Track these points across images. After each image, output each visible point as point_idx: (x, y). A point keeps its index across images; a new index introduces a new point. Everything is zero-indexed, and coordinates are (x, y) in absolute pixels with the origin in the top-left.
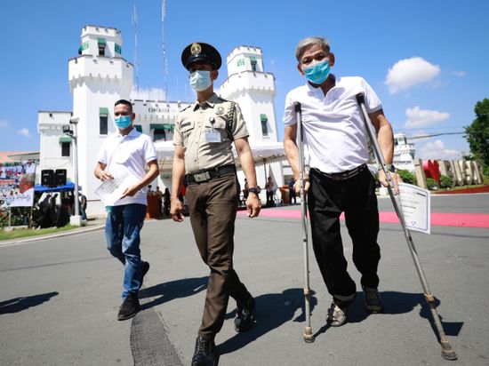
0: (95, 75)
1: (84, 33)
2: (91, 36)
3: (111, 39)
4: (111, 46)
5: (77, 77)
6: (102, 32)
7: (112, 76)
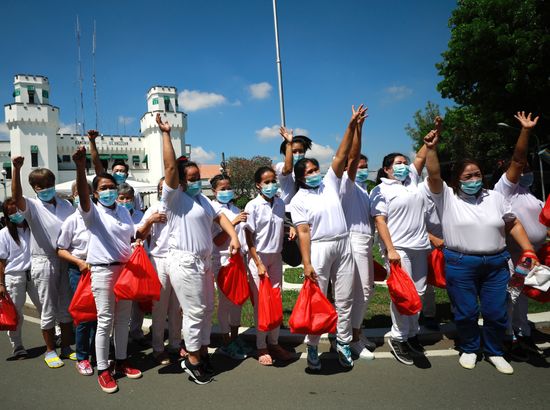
0: (26, 119)
1: (16, 81)
2: (22, 84)
3: (38, 86)
4: (39, 92)
5: (11, 121)
6: (31, 81)
7: (40, 120)
